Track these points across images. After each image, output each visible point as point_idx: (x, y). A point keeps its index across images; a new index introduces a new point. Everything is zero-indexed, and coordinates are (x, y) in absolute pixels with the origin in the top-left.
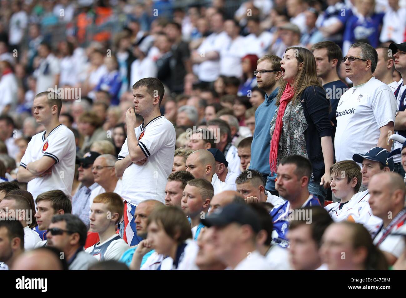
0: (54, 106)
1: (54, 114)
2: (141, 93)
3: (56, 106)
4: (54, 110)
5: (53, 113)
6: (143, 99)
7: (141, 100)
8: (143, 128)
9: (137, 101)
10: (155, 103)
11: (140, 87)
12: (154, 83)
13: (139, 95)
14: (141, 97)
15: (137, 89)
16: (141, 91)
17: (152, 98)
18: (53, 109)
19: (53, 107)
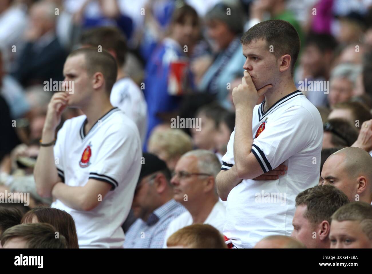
0: (98, 73)
1: (97, 89)
2: (256, 52)
3: (100, 75)
4: (97, 82)
5: (96, 86)
6: (260, 63)
7: (256, 65)
8: (263, 114)
9: (249, 68)
10: (283, 69)
11: (253, 41)
12: (279, 31)
13: (252, 55)
14: (257, 60)
15: (249, 45)
16: (255, 48)
17: (277, 61)
18: (94, 81)
19: (95, 76)
